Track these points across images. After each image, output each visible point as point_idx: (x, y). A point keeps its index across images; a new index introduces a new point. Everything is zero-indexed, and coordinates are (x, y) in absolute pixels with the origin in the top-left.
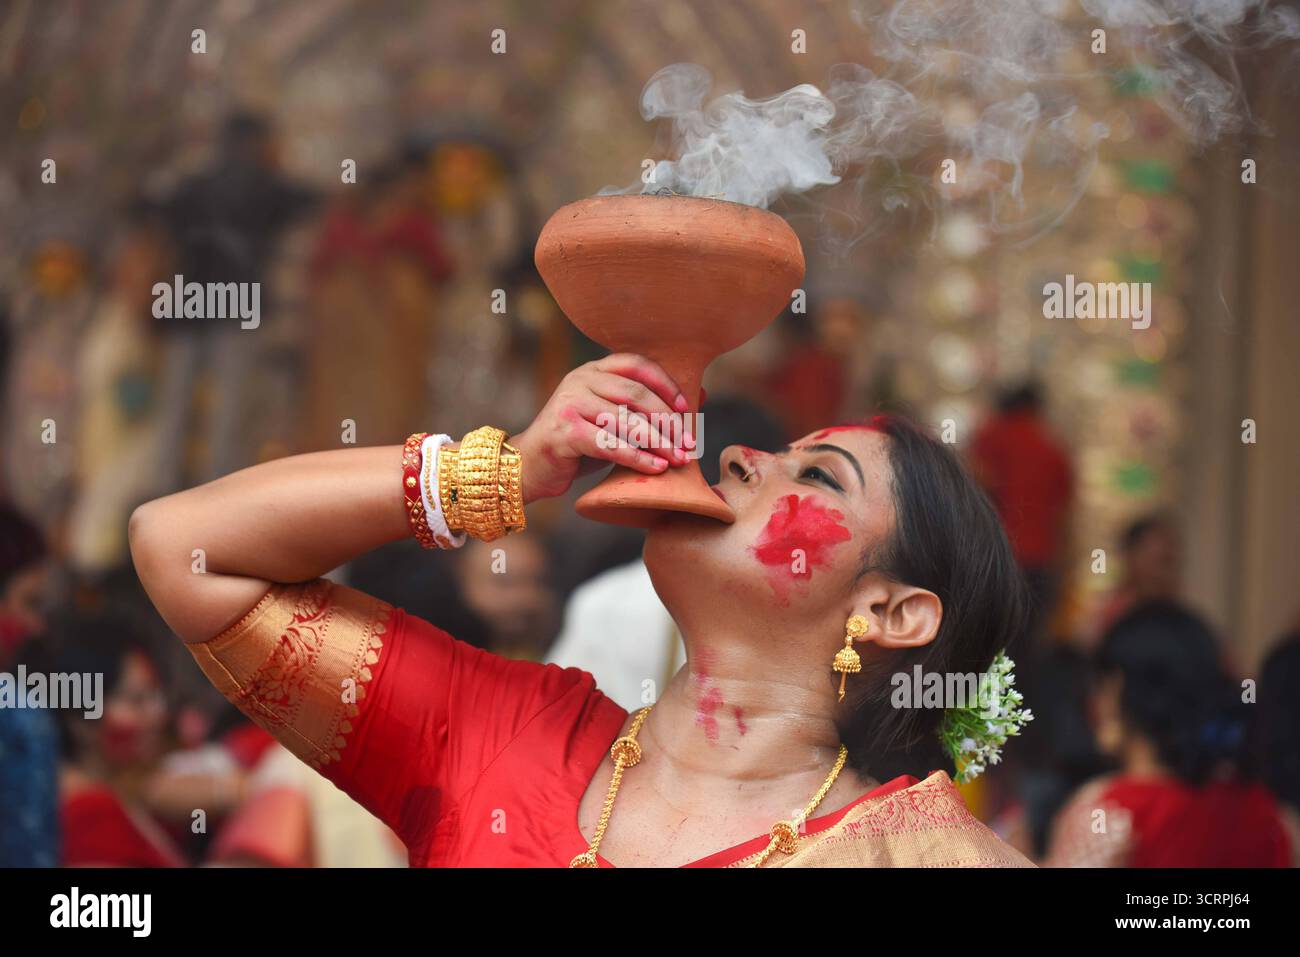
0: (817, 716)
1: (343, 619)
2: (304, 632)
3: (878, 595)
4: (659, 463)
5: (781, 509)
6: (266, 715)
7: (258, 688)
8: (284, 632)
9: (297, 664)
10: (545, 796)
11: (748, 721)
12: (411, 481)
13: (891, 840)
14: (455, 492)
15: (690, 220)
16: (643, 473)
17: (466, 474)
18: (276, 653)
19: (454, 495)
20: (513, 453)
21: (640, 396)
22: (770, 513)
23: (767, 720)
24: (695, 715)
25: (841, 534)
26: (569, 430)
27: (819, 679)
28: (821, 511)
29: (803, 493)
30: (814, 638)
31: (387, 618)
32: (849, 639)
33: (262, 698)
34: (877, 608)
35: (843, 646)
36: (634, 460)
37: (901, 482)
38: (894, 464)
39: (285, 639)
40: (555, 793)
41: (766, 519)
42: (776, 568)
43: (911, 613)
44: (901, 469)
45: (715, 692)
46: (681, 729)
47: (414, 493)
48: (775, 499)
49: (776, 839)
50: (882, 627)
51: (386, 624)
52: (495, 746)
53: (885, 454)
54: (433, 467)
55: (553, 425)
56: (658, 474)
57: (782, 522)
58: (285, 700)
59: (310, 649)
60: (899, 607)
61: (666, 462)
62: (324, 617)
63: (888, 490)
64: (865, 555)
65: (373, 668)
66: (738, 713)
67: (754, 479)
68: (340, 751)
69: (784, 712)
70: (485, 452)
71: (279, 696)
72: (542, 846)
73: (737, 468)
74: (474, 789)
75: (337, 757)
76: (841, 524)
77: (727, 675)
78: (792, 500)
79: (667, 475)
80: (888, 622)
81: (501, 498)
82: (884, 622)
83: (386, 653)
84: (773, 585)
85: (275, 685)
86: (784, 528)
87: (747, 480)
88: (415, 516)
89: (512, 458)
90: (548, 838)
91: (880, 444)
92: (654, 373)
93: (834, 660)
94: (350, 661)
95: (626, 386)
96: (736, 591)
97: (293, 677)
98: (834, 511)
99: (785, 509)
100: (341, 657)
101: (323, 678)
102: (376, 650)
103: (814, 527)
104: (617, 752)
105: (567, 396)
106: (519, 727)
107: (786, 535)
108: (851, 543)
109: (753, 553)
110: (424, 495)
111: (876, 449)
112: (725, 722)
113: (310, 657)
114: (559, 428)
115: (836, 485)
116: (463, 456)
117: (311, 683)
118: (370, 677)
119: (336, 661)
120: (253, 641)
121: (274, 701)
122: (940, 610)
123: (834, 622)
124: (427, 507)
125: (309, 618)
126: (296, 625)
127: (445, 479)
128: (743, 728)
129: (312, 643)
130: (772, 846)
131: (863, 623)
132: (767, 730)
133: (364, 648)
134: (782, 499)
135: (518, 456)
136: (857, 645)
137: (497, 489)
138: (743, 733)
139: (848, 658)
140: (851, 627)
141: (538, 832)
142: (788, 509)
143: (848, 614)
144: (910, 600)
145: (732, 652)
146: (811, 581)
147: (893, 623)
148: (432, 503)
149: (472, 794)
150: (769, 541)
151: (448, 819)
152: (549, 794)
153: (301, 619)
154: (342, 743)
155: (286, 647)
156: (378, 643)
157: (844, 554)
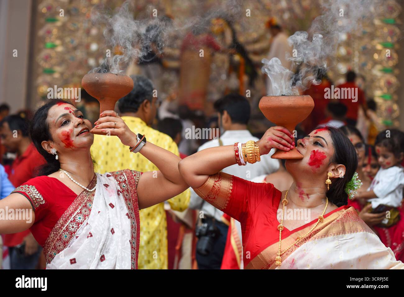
0: (323, 193)
1: (224, 180)
2: (217, 184)
3: (333, 167)
4: (288, 149)
5: (312, 154)
6: (210, 201)
7: (209, 196)
8: (213, 185)
9: (216, 191)
10: (269, 213)
11: (310, 196)
12: (237, 153)
13: (345, 224)
14: (246, 155)
15: (293, 101)
16: (285, 151)
17: (248, 152)
18: (212, 189)
19: (246, 156)
20: (257, 146)
21: (284, 136)
22: (310, 155)
23: (313, 195)
24: (298, 195)
25: (324, 157)
26: (270, 143)
27: (322, 185)
28: (320, 153)
29: (316, 149)
30: (322, 178)
31: (232, 179)
32: (328, 177)
33: (209, 198)
34: (333, 170)
35: (327, 179)
36: (283, 149)
37: (334, 142)
38: (332, 138)
39: (213, 186)
40: (271, 212)
41: (310, 156)
42: (313, 166)
43: (339, 169)
44: (334, 139)
45: (302, 191)
46: (296, 197)
47: (238, 156)
48: (310, 152)
49: (319, 219)
50: (334, 174)
51: (232, 180)
52: (258, 203)
53: (330, 136)
54: (241, 151)
55: (266, 141)
56: (288, 151)
57: (313, 157)
58: (214, 198)
59: (219, 187)
60: (337, 169)
61: (289, 149)
62: (220, 180)
63: (332, 145)
64: (330, 160)
65: (232, 190)
66: (308, 195)
67: (305, 146)
68: (226, 207)
69: (316, 193)
70: (252, 147)
71: (213, 197)
72: (270, 223)
73: (301, 144)
74: (255, 212)
75: (225, 208)
76: (324, 155)
77: (305, 188)
78: (314, 151)
79: (290, 152)
80: (335, 172)
81: (256, 156)
82: (334, 172)
83: (233, 186)
84: (313, 170)
85: (211, 195)
86: (313, 158)
87: (304, 147)
88: (238, 161)
89: (257, 147)
90: (271, 222)
91: (329, 134)
92: (286, 131)
93: (326, 182)
94: (227, 189)
95: (281, 133)
96: (306, 172)
97: (216, 194)
98: (323, 152)
99: (313, 153)
100: (225, 188)
101: (222, 193)
102: (232, 186)
103: (319, 157)
104: (283, 202)
105: (269, 135)
106: (262, 198)
107: (314, 159)
108: (327, 158)
109: (308, 164)
110: (240, 156)
111: (328, 135)
112: (305, 197)
113: (219, 189)
114: (268, 142)
115: (322, 146)
116: (247, 148)
117: (220, 194)
118: (231, 192)
119: (224, 189)
120: (207, 188)
121: (212, 198)
122: (345, 168)
123: (325, 174)
124: (241, 159)
125: (217, 181)
126: (215, 183)
127: (244, 153)
128: (309, 198)
129: (219, 186)
130: (319, 221)
131: (331, 174)
132: (313, 197)
133: (229, 186)
134: (312, 151)
135: (258, 147)
136: (330, 178)
137: (255, 154)
138: (309, 199)
139: (329, 181)
140: (329, 175)
141: (269, 221)
142: (313, 154)
143: (328, 172)
144: (339, 167)
145: (305, 183)
146: (320, 168)
147: (336, 172)
148: (242, 158)
149: (254, 213)
150: (311, 161)
151: (250, 218)
152: (270, 213)
153: (216, 182)
154: (226, 205)
155: (214, 188)
156: (232, 185)
157: (326, 161)
